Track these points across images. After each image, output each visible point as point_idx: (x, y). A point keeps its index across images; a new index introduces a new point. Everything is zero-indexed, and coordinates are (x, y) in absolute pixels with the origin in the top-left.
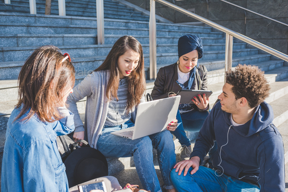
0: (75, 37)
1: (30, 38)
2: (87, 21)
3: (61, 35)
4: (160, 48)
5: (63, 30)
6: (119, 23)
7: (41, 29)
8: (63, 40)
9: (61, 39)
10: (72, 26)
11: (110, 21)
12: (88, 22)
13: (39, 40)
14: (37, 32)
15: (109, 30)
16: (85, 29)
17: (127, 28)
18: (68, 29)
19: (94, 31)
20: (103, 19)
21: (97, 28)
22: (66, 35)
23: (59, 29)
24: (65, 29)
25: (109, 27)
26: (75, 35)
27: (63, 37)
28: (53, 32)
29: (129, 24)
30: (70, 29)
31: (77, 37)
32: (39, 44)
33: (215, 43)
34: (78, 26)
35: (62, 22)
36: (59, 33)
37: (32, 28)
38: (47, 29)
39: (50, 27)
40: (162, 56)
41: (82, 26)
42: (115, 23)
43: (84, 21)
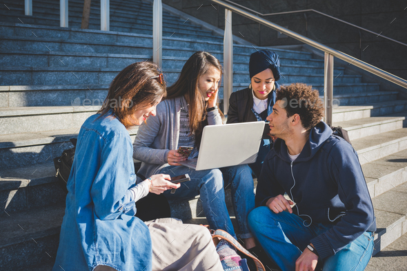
0: (122, 58)
1: (65, 57)
2: (139, 39)
3: (104, 55)
4: (237, 76)
5: (107, 48)
6: (181, 43)
7: (78, 47)
8: (108, 62)
9: (105, 59)
10: (118, 44)
11: (169, 40)
13: (76, 60)
14: (73, 50)
15: (168, 51)
16: (136, 49)
17: (192, 49)
18: (113, 47)
19: (147, 51)
20: (161, 37)
21: (152, 48)
22: (112, 55)
23: (101, 48)
24: (109, 47)
25: (167, 47)
26: (123, 56)
27: (108, 57)
28: (93, 51)
29: (195, 45)
30: (116, 48)
31: (126, 58)
32: (75, 65)
33: (317, 73)
34: (126, 45)
35: (104, 39)
36: (101, 53)
37: (67, 45)
38: (85, 46)
39: (90, 44)
40: (240, 86)
41: (132, 45)
42: (175, 42)
43: (133, 38)
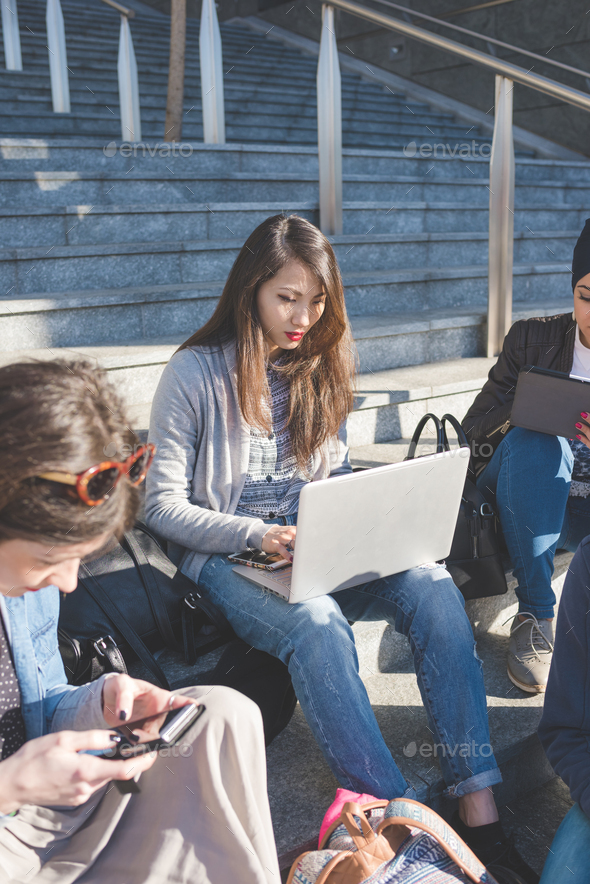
0: (245, 211)
1: (106, 219)
2: (292, 158)
3: (200, 207)
4: (532, 249)
5: (212, 188)
6: (396, 164)
7: (143, 188)
8: (209, 223)
9: (202, 217)
10: (239, 175)
11: (367, 157)
12: (294, 162)
13: (132, 224)
14: (132, 196)
15: (362, 187)
16: (282, 186)
17: (421, 179)
18: (226, 185)
19: (310, 189)
20: (340, 150)
21: (318, 182)
22: (219, 206)
23: (199, 187)
24: (217, 185)
25: (361, 177)
26: (246, 206)
27: (209, 212)
28: (178, 195)
29: (432, 167)
30: (234, 185)
31: (253, 211)
32: (130, 237)
34: (258, 176)
35: (210, 164)
36: (198, 201)
37: (116, 186)
38: (160, 186)
39: (170, 180)
40: (533, 274)
41: (273, 176)
42: (382, 163)
43: (280, 158)
